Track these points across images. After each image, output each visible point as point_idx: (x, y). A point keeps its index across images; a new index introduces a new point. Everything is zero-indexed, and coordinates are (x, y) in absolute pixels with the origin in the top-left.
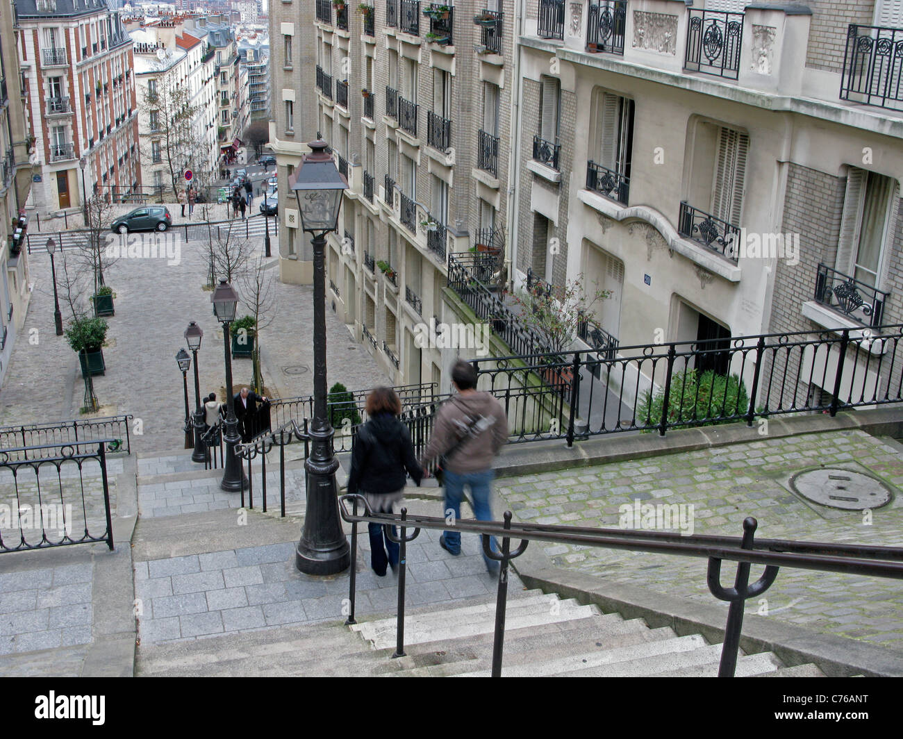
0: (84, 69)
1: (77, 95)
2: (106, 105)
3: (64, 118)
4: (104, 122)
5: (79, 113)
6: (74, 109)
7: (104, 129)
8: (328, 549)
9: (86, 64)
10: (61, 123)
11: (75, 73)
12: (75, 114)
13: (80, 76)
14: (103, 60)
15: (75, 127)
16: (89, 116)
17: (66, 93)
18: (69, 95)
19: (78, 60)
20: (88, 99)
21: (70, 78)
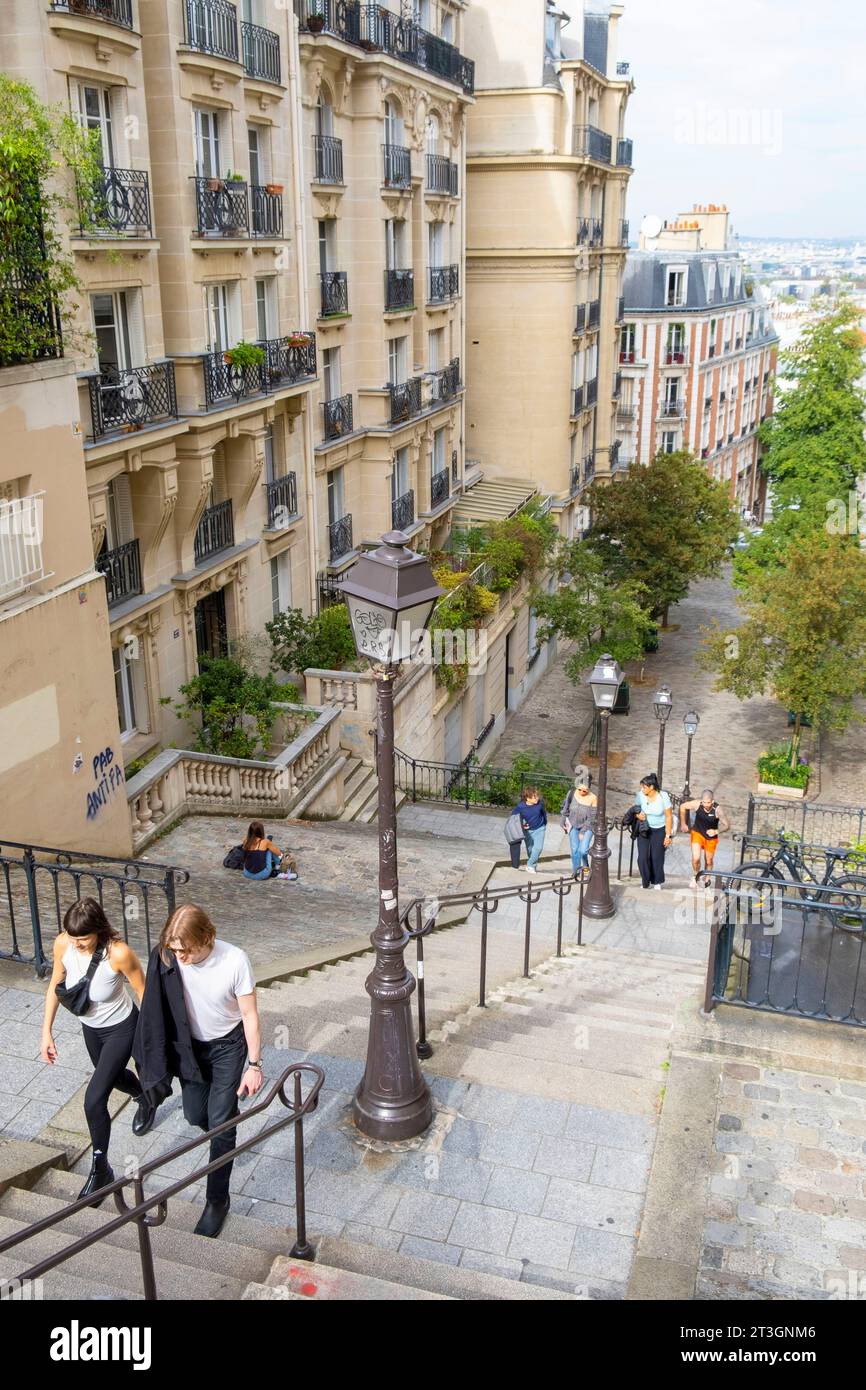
0: (707, 370)
1: (695, 398)
2: (731, 412)
3: (676, 423)
4: (725, 430)
5: (693, 419)
6: (688, 414)
7: (724, 438)
8: (390, 1105)
9: (712, 364)
10: (672, 428)
11: (696, 374)
12: (689, 419)
13: (702, 377)
14: (735, 360)
15: (686, 434)
16: (705, 424)
17: (681, 396)
18: (685, 398)
19: (702, 359)
20: (708, 403)
21: (690, 379)
